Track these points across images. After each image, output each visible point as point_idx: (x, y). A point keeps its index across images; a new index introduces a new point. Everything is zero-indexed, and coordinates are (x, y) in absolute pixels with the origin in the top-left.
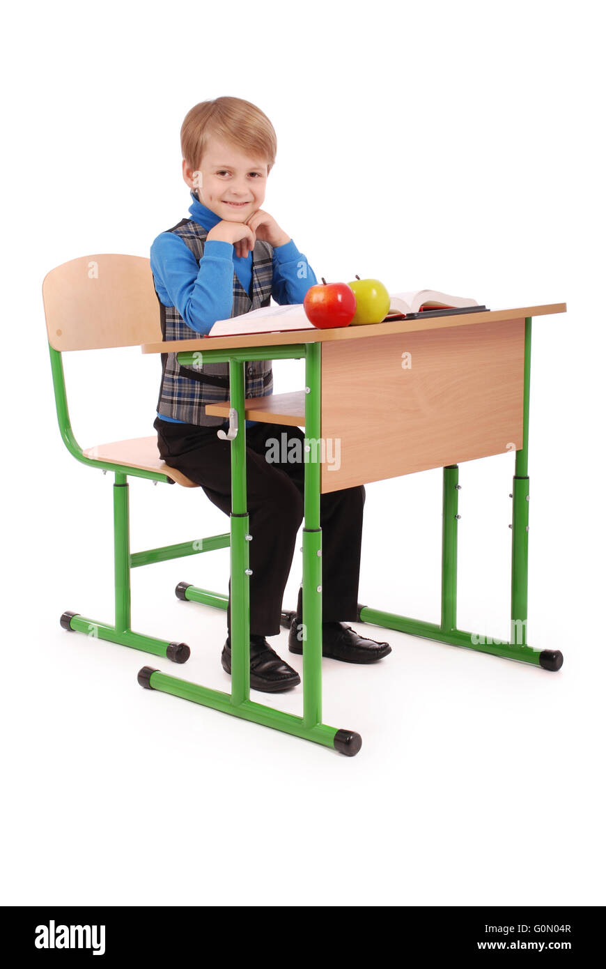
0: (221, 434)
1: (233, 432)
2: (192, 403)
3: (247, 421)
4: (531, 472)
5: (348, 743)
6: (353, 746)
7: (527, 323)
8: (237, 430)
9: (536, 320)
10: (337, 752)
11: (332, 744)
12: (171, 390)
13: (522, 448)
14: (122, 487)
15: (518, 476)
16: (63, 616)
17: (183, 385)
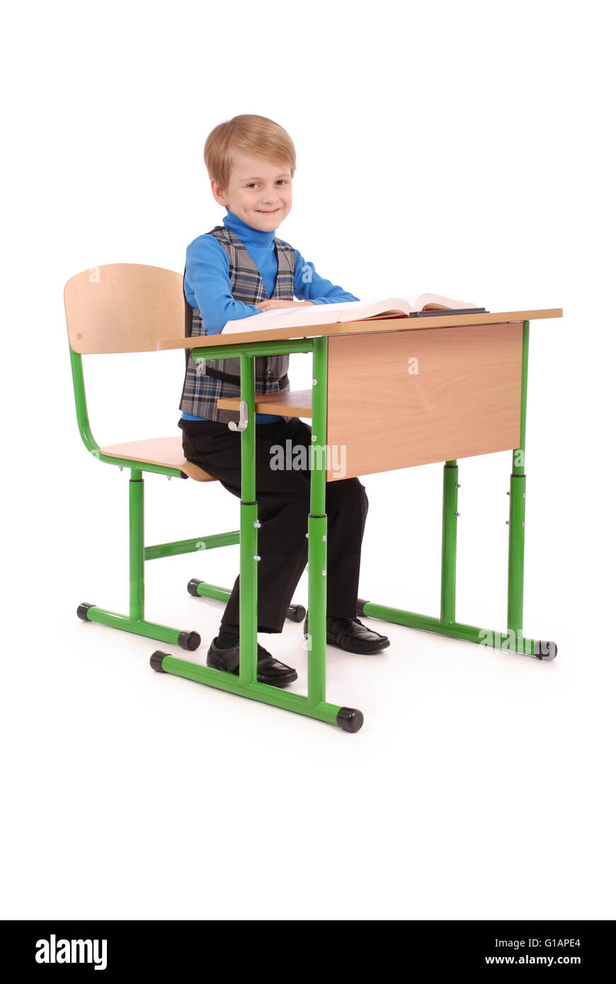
1: (243, 424)
2: (212, 401)
5: (351, 720)
6: (355, 723)
8: (247, 422)
10: (340, 729)
11: (335, 721)
12: (193, 388)
13: (519, 447)
14: (137, 482)
15: (516, 474)
16: (80, 607)
17: (205, 383)
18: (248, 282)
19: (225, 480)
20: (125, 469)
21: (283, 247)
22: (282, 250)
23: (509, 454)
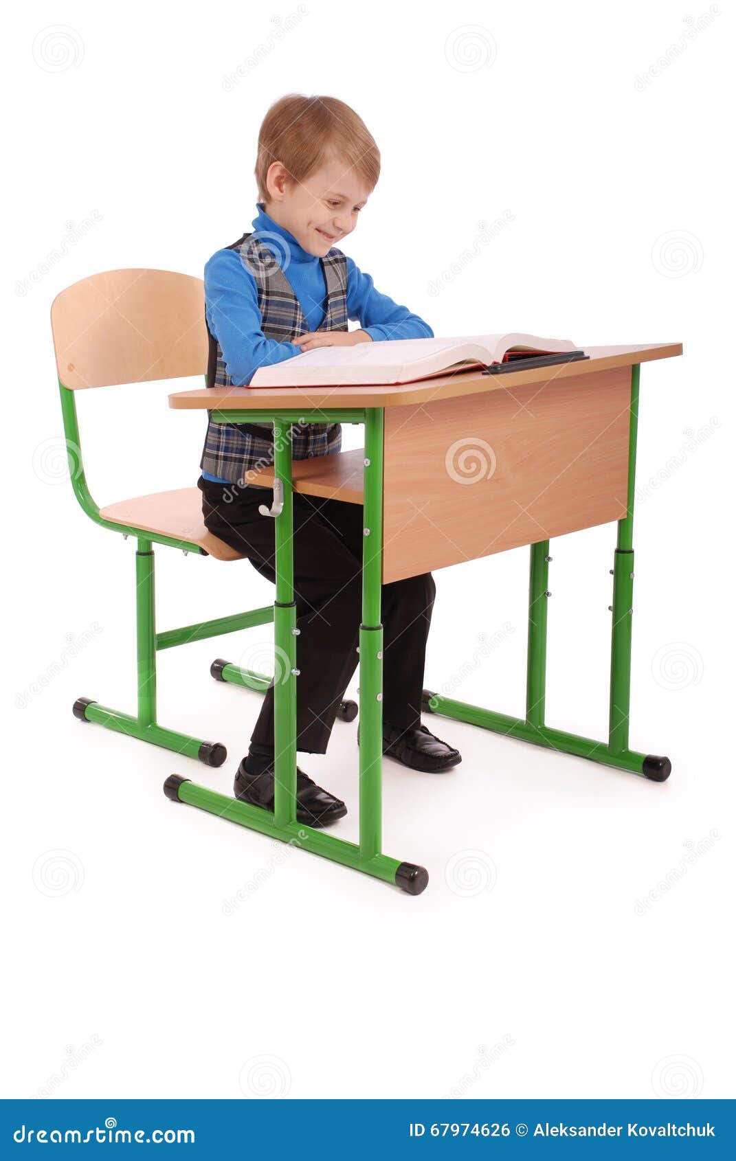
0: (263, 510)
1: (278, 507)
2: (241, 460)
3: (294, 493)
4: (637, 544)
5: (412, 879)
6: (418, 882)
7: (635, 370)
8: (282, 504)
9: (644, 366)
10: (399, 889)
11: (393, 879)
12: (216, 443)
13: (626, 517)
14: (145, 555)
15: (622, 549)
16: (76, 703)
17: (231, 437)
18: (283, 309)
19: (255, 559)
20: (130, 537)
21: (331, 259)
22: (330, 263)
23: (613, 526)
